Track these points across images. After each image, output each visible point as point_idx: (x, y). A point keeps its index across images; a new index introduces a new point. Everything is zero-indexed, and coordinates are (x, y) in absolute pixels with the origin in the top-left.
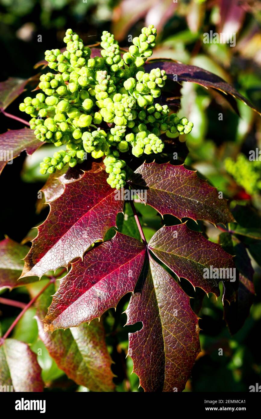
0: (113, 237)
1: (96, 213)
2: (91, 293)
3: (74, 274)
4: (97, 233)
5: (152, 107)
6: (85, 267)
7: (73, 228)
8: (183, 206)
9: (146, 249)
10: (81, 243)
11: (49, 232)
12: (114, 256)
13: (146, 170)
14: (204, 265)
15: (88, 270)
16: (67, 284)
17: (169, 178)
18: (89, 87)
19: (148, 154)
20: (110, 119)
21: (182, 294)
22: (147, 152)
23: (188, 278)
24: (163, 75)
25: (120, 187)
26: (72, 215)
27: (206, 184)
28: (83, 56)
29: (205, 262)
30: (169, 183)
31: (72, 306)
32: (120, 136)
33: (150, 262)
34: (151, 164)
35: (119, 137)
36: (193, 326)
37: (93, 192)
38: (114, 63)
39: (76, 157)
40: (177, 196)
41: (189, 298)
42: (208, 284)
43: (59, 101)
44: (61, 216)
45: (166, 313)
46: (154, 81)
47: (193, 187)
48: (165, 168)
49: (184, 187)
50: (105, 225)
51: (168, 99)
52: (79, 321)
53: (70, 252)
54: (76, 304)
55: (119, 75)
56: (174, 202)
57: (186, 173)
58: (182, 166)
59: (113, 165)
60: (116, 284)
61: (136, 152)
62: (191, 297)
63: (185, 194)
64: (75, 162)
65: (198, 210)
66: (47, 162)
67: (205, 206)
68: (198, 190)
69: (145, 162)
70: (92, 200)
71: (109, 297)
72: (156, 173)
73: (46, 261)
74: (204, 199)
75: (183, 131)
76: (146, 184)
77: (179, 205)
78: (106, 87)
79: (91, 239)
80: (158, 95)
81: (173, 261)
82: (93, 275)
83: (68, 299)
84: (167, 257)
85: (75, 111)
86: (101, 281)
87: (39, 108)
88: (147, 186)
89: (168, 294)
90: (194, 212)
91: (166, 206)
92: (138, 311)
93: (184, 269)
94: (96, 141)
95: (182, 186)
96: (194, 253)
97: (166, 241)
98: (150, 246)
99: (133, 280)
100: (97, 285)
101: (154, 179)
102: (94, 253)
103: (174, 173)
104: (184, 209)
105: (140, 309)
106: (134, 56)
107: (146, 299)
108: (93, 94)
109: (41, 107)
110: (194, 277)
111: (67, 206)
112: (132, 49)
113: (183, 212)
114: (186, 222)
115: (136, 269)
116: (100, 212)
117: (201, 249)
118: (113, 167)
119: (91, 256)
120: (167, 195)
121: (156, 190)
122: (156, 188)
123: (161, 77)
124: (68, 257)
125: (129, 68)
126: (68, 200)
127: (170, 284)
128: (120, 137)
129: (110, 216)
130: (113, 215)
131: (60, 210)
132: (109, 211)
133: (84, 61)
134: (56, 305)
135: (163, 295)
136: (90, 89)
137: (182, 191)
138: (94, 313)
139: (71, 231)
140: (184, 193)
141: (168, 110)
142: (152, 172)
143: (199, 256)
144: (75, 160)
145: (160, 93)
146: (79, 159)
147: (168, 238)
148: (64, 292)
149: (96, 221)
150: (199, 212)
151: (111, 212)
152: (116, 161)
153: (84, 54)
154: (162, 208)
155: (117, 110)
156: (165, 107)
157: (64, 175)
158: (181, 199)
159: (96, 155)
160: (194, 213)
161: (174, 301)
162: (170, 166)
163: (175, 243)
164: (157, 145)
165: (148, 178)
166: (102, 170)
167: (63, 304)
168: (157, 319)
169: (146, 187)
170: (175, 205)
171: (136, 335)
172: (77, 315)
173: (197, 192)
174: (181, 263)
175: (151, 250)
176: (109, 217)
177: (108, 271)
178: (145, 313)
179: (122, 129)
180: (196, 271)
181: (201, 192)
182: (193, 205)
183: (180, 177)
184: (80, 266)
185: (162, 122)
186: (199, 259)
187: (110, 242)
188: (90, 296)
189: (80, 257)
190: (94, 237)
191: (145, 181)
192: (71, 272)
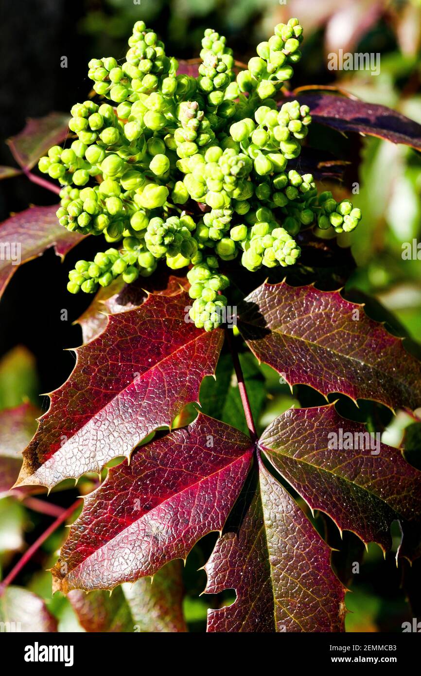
0: (192, 423)
1: (164, 374)
2: (142, 526)
3: (111, 488)
4: (161, 412)
5: (282, 177)
6: (134, 477)
7: (117, 400)
8: (333, 370)
9: (253, 450)
10: (129, 429)
11: (70, 405)
12: (191, 458)
13: (267, 298)
14: (365, 487)
15: (139, 483)
16: (98, 506)
17: (311, 315)
18: (165, 132)
19: (269, 266)
20: (200, 194)
21: (317, 541)
22: (269, 263)
23: (329, 512)
24: (303, 114)
25: (211, 326)
26: (118, 374)
27: (381, 329)
28: (153, 71)
29: (367, 482)
30: (309, 325)
31: (104, 548)
32: (219, 228)
33: (260, 475)
34: (277, 286)
35: (219, 232)
36: (334, 604)
37: (161, 334)
38: (214, 89)
39: (136, 265)
40: (323, 350)
41: (331, 550)
42: (368, 526)
43: (106, 156)
44: (96, 375)
45: (283, 576)
46: (287, 126)
47: (355, 335)
48: (305, 295)
49: (338, 333)
50: (178, 397)
51: (321, 164)
52: (114, 579)
53: (108, 445)
54: (112, 546)
55: (224, 113)
56: (316, 361)
57: (343, 306)
58: (337, 293)
59: (203, 283)
60: (189, 514)
61: (249, 262)
62: (333, 549)
63: (339, 348)
64: (134, 272)
65: (362, 380)
66: (81, 271)
67: (377, 372)
68: (365, 341)
69: (266, 281)
70: (158, 348)
71: (174, 538)
72: (287, 303)
73: (62, 460)
74: (375, 359)
75: (341, 225)
76: (266, 324)
77: (325, 369)
78: (193, 134)
79: (148, 423)
80: (294, 152)
81: (304, 476)
82: (146, 494)
83: (97, 535)
84: (293, 467)
85: (136, 177)
86: (162, 506)
87: (75, 167)
88: (268, 328)
89: (290, 539)
90: (354, 382)
91: (299, 368)
92: (229, 568)
93: (325, 493)
94: (170, 237)
95: (334, 332)
96: (346, 463)
97: (294, 436)
98: (263, 443)
99: (223, 509)
100: (154, 513)
101: (281, 314)
102: (152, 452)
103: (321, 305)
104: (334, 376)
105: (232, 564)
106: (258, 78)
107: (246, 546)
108: (172, 146)
109: (79, 167)
110: (341, 511)
111: (110, 358)
112: (254, 64)
113: (332, 383)
114: (334, 403)
115: (230, 487)
116: (171, 372)
117: (361, 455)
118: (204, 288)
119: (147, 457)
120: (303, 347)
121: (284, 336)
122: (285, 333)
123: (300, 118)
124: (103, 455)
125: (247, 100)
126: (111, 345)
127: (295, 520)
128: (221, 230)
129: (190, 382)
130: (194, 380)
131: (96, 364)
132: (188, 372)
133: (156, 81)
134: (75, 544)
135: (280, 541)
136: (168, 136)
137: (334, 342)
138: (144, 566)
139: (113, 405)
140: (337, 346)
141: (313, 185)
142: (279, 302)
143: (356, 471)
144: (134, 269)
145: (299, 151)
146: (144, 269)
147: (298, 432)
148: (91, 522)
149: (162, 388)
150: (364, 383)
151: (191, 374)
152: (210, 276)
153: (154, 66)
154: (292, 372)
155: (211, 178)
156: (308, 177)
157: (116, 296)
158: (331, 356)
159: (174, 263)
160: (353, 386)
161: (301, 555)
162: (314, 292)
163: (311, 442)
164: (286, 251)
165: (269, 313)
166: (182, 291)
167: (88, 544)
168: (266, 585)
169: (265, 329)
170: (317, 367)
171: (222, 614)
172: (112, 567)
173: (362, 344)
174: (320, 481)
175: (265, 453)
176: (188, 384)
177: (177, 487)
178: (241, 574)
179: (224, 216)
180: (348, 498)
181: (371, 346)
182: (353, 369)
183: (332, 313)
184: (124, 475)
185: (304, 207)
186: (356, 476)
187: (185, 431)
188: (138, 532)
189: (125, 457)
190: (155, 420)
191: (263, 318)
192: (106, 485)
